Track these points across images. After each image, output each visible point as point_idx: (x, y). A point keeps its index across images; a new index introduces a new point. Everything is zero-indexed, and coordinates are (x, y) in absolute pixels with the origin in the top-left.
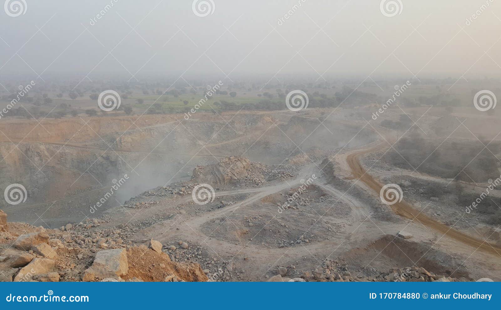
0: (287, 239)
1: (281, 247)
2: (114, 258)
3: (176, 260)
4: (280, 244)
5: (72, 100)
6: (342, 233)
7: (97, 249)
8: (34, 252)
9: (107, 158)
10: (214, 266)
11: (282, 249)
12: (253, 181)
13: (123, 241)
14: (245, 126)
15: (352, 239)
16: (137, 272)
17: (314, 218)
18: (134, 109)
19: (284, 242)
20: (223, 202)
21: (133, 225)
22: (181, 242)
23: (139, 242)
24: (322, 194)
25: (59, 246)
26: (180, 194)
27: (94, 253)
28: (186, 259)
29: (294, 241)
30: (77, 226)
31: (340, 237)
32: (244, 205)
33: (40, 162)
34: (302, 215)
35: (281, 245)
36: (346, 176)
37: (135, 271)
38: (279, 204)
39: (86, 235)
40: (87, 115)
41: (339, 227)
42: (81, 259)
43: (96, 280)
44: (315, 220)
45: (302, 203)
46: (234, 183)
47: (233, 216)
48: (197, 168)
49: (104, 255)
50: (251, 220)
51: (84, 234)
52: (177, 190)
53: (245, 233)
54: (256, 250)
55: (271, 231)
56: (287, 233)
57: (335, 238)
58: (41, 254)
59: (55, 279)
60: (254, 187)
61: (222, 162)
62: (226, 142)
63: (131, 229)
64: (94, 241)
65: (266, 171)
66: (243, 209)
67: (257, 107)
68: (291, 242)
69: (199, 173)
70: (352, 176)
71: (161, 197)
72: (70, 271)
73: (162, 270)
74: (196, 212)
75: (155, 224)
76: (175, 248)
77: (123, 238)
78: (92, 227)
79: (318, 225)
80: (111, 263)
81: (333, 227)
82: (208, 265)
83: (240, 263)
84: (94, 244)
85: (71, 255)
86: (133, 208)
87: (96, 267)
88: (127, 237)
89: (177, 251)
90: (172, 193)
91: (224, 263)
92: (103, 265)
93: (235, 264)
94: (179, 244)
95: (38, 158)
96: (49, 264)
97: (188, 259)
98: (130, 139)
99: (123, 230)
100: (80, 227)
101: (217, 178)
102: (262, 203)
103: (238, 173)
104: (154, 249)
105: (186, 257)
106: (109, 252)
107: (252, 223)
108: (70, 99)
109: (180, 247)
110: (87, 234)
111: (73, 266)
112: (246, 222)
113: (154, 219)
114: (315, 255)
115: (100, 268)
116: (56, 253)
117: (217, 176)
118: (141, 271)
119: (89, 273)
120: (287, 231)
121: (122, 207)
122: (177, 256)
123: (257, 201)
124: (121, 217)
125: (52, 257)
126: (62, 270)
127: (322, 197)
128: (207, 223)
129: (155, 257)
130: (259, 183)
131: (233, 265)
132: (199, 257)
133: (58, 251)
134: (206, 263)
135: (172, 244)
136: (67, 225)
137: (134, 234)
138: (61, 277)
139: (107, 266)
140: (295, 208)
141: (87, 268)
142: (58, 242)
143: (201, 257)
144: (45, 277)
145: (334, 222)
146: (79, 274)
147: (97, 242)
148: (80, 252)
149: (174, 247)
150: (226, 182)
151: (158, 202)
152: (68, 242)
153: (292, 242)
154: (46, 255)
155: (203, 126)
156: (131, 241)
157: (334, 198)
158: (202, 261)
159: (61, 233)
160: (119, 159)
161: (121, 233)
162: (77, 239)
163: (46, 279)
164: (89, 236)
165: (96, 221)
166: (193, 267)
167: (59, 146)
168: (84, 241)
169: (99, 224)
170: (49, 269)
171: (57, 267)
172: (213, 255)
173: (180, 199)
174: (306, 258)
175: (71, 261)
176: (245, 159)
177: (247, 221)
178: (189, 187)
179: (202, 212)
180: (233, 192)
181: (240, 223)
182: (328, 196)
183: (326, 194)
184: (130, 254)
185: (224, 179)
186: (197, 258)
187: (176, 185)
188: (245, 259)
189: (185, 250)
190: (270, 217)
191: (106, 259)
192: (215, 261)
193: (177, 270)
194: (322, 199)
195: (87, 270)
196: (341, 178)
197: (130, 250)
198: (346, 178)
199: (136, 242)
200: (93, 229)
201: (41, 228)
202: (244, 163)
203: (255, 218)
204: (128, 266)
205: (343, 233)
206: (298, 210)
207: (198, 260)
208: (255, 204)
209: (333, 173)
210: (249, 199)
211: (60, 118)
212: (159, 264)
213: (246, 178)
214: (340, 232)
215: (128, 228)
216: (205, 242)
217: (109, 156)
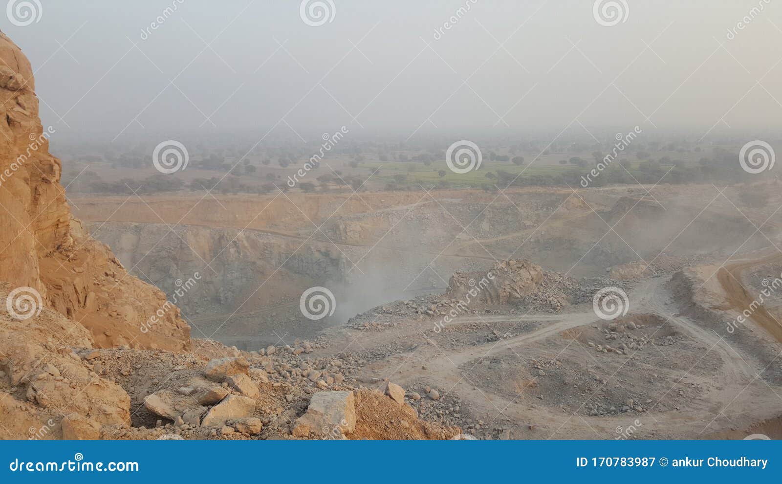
0: (605, 403)
1: (592, 415)
2: (337, 405)
3: (421, 415)
4: (591, 409)
5: (282, 168)
6: (703, 401)
7: (313, 389)
8: (229, 385)
9: (327, 254)
10: (480, 433)
11: (594, 419)
12: (547, 303)
13: (344, 378)
14: (536, 212)
15: (722, 413)
16: (368, 430)
17: (654, 371)
18: (365, 183)
19: (598, 406)
20: (495, 332)
21: (358, 355)
22: (428, 389)
23: (366, 382)
24: (670, 332)
25: (261, 379)
26: (428, 314)
27: (308, 393)
28: (435, 417)
29: (615, 407)
30: (283, 350)
31: (700, 407)
32: (532, 341)
33: (237, 254)
34: (633, 365)
35: (592, 412)
36: (716, 304)
37: (365, 427)
38: (592, 343)
39: (293, 365)
40: (302, 191)
41: (698, 389)
42: (291, 401)
43: (311, 436)
44: (656, 376)
45: (634, 344)
46: (514, 303)
47: (511, 356)
48: (456, 276)
49: (323, 398)
50: (541, 365)
51: (292, 362)
52: (424, 309)
53: (532, 386)
54: (550, 416)
55: (575, 386)
56: (604, 394)
57: (691, 408)
58: (237, 390)
59: (256, 427)
60: (548, 311)
61: (495, 268)
62: (504, 237)
63: (356, 361)
64: (305, 373)
65: (570, 288)
66: (529, 346)
67: (558, 182)
68: (611, 409)
69: (458, 285)
70: (727, 303)
71: (399, 317)
72: (276, 418)
73: (404, 431)
74: (452, 344)
75: (391, 356)
76: (420, 398)
77: (344, 374)
78: (302, 352)
79: (660, 384)
80: (332, 412)
81: (689, 389)
82: (469, 430)
83: (522, 432)
84: (305, 379)
85: (277, 395)
86: (360, 329)
87: (312, 416)
88: (349, 372)
89: (423, 403)
90: (417, 312)
91: (495, 430)
92: (322, 415)
93: (513, 434)
94: (426, 392)
95: (235, 249)
96: (248, 406)
97: (439, 416)
98: (358, 226)
99: (345, 362)
100: (286, 351)
101: (487, 294)
102: (562, 340)
103: (522, 287)
104: (393, 398)
105: (435, 413)
106: (331, 395)
107: (544, 370)
108: (280, 167)
109: (428, 396)
110: (295, 363)
111: (279, 410)
112: (534, 368)
113: (389, 348)
114: (653, 434)
115: (317, 417)
116: (258, 389)
117: (488, 291)
118: (373, 428)
119: (302, 424)
120: (605, 389)
121: (344, 327)
122: (423, 409)
123: (553, 335)
124: (343, 342)
125: (252, 395)
126: (265, 415)
127: (669, 337)
128: (470, 364)
129: (394, 410)
130: (558, 306)
131: (510, 435)
132: (455, 415)
133: (260, 387)
134: (467, 426)
135: (415, 391)
136: (268, 348)
137: (360, 368)
138: (263, 426)
139: (327, 417)
140: (620, 352)
141: (300, 417)
142: (260, 374)
143: (458, 416)
144: (242, 424)
145: (689, 381)
146: (288, 425)
147: (308, 375)
148: (289, 390)
149: (417, 395)
150: (501, 300)
151: (395, 324)
152: (269, 373)
153: (613, 408)
154: (244, 391)
155: (468, 210)
156: (355, 379)
157: (693, 340)
158: (461, 422)
159: (260, 359)
160: (342, 256)
161: (343, 366)
162: (281, 369)
163: (244, 427)
164: (297, 366)
165: (308, 344)
166: (451, 432)
167: (263, 234)
168: (291, 373)
169: (311, 350)
170: (248, 413)
171: (258, 411)
172: (478, 415)
173: (428, 322)
174: (635, 437)
175: (278, 403)
176: (534, 265)
177: (536, 366)
178: (442, 305)
179: (462, 346)
180: (513, 319)
181: (523, 369)
182: (681, 336)
183: (677, 333)
184: (359, 402)
185: (498, 296)
186: (453, 416)
187: (423, 299)
188: (530, 428)
189: (434, 402)
190: (575, 363)
191: (326, 405)
192: (480, 425)
193: (425, 433)
194: (669, 340)
195: (298, 419)
196: (706, 306)
197: (359, 394)
198: (715, 308)
199: (363, 382)
200: (303, 356)
201: (234, 350)
202: (533, 273)
203: (549, 363)
204: (355, 419)
205: (706, 401)
206: (625, 356)
207: (454, 420)
208: (549, 341)
209: (691, 298)
210: (539, 332)
211: (266, 195)
212: (400, 422)
213: (536, 296)
214: (701, 398)
215: (351, 358)
216: (466, 392)
217: (330, 251)
